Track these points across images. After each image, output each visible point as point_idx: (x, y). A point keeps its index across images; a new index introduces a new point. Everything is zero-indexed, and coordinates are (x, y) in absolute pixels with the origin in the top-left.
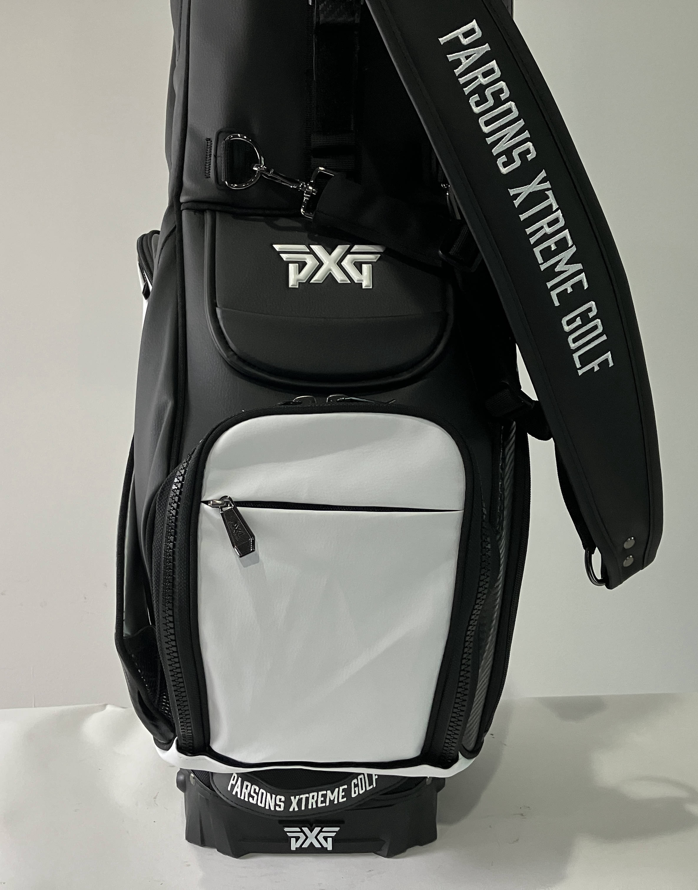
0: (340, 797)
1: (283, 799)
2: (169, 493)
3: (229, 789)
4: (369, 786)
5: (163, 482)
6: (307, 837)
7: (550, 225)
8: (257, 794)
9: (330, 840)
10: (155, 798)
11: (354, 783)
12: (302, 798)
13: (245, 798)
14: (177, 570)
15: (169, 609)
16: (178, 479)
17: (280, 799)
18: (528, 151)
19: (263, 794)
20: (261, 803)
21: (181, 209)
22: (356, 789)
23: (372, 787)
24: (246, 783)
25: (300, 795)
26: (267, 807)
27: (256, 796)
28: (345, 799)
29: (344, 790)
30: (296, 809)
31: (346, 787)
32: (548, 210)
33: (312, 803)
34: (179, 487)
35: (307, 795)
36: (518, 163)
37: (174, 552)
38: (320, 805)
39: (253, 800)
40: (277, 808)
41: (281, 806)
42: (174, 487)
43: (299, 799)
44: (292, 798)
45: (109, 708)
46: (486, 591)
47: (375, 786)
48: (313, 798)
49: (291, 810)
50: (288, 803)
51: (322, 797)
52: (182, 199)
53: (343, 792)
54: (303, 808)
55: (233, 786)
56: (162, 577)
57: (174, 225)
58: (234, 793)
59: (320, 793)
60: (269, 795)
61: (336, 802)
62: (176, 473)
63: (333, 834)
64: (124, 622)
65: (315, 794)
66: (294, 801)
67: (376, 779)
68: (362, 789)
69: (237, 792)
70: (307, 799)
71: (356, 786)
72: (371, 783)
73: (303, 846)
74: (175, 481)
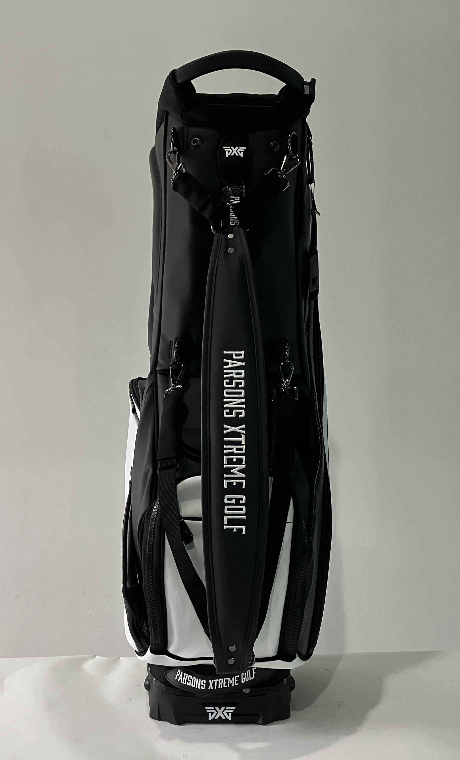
0: (235, 682)
1: (205, 681)
2: (151, 514)
3: (176, 679)
4: (251, 678)
5: (148, 508)
6: (217, 713)
7: (237, 449)
8: (191, 680)
9: (230, 714)
10: (130, 700)
11: (243, 675)
12: (215, 682)
13: (184, 683)
14: (154, 552)
15: (150, 572)
16: (156, 507)
17: (203, 682)
18: (241, 413)
19: (194, 679)
20: (193, 685)
21: (157, 373)
22: (244, 678)
23: (252, 678)
24: (185, 674)
25: (214, 680)
26: (196, 687)
27: (190, 681)
28: (238, 684)
29: (237, 678)
30: (212, 688)
31: (238, 676)
32: (239, 443)
33: (220, 685)
34: (157, 510)
35: (218, 680)
36: (234, 415)
37: (153, 543)
38: (224, 686)
39: (189, 683)
40: (202, 688)
41: (204, 686)
42: (154, 511)
43: (213, 682)
44: (210, 681)
45: (97, 657)
46: (305, 564)
47: (254, 678)
48: (221, 682)
49: (209, 688)
50: (207, 684)
51: (225, 682)
52: (158, 369)
53: (237, 679)
54: (216, 688)
55: (178, 677)
56: (147, 556)
57: (153, 381)
58: (179, 681)
59: (225, 679)
60: (197, 679)
61: (233, 685)
62: (155, 504)
63: (232, 711)
64: (127, 581)
65: (222, 679)
66: (211, 683)
67: (255, 674)
68: (247, 679)
69: (180, 680)
70: (218, 682)
71: (244, 676)
72: (252, 676)
73: (215, 718)
74: (154, 508)
